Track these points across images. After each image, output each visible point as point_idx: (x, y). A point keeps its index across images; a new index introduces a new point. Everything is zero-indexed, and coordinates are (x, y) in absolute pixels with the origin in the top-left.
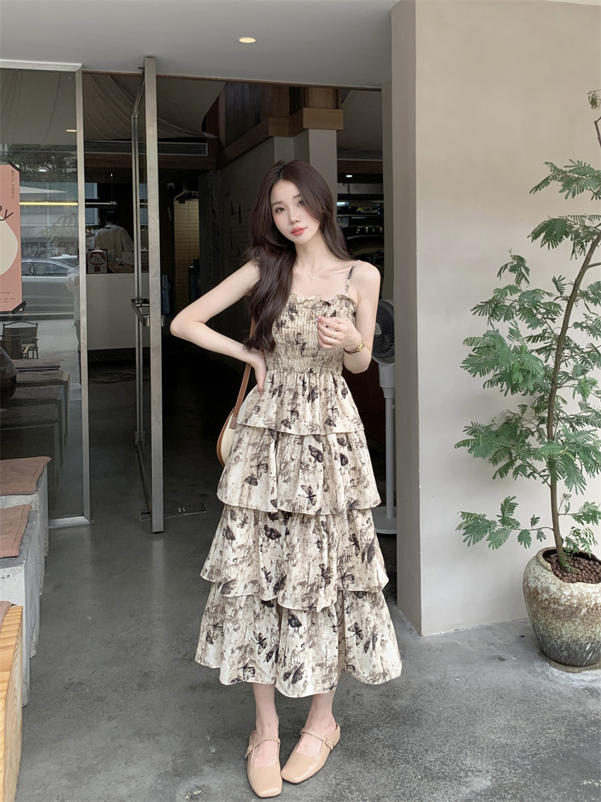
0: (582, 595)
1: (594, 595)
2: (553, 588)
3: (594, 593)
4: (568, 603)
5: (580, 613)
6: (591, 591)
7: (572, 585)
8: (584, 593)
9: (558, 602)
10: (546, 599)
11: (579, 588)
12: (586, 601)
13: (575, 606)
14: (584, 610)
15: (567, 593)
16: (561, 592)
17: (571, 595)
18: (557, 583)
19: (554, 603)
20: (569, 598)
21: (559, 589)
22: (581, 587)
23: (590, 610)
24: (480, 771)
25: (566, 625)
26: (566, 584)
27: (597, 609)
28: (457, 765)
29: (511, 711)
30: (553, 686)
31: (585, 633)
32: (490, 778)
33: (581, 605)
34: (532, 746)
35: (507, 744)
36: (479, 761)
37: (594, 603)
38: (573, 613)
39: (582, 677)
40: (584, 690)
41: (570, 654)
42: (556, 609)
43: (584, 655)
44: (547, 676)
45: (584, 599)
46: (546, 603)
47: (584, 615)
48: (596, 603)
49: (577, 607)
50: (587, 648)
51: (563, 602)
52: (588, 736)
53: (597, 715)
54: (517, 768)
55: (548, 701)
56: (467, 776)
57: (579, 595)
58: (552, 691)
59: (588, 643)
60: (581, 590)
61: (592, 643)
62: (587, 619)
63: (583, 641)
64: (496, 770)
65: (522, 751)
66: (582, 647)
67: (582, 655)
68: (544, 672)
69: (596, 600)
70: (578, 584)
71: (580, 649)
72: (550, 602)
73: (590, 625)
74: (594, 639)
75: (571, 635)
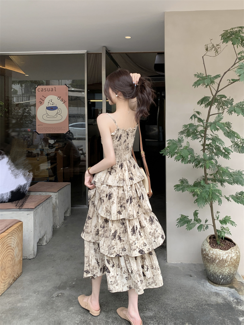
0: (217, 254)
1: (222, 255)
2: (207, 250)
3: (222, 254)
4: (211, 257)
5: (216, 261)
6: (221, 253)
7: (214, 249)
8: (218, 253)
9: (208, 256)
10: (205, 254)
11: (216, 251)
12: (218, 257)
13: (214, 258)
14: (217, 261)
15: (211, 252)
16: (210, 251)
17: (213, 253)
18: (209, 248)
19: (207, 256)
20: (212, 254)
21: (209, 250)
22: (217, 251)
23: (220, 261)
24: (152, 310)
25: (211, 265)
26: (212, 248)
27: (223, 261)
28: (145, 306)
29: (180, 293)
30: (203, 289)
31: (219, 271)
32: (154, 313)
33: (216, 258)
34: (178, 307)
35: (169, 304)
36: (154, 307)
37: (222, 258)
38: (213, 261)
39: (217, 289)
40: (214, 293)
41: (214, 279)
42: (207, 258)
43: (220, 280)
44: (204, 285)
45: (218, 256)
46: (205, 255)
47: (218, 262)
48: (223, 259)
49: (215, 259)
50: (220, 277)
51: (210, 255)
52: (202, 308)
53: (212, 302)
54: (166, 312)
55: (197, 293)
56: (146, 310)
57: (216, 254)
58: (201, 290)
59: (220, 275)
60: (217, 252)
61: (222, 275)
62: (219, 265)
63: (218, 273)
64: (158, 311)
65: (173, 308)
66: (218, 276)
67: (219, 280)
68: (203, 284)
69: (223, 257)
70: (216, 249)
71: (217, 277)
72: (206, 255)
73: (220, 267)
74: (223, 274)
75: (213, 270)
